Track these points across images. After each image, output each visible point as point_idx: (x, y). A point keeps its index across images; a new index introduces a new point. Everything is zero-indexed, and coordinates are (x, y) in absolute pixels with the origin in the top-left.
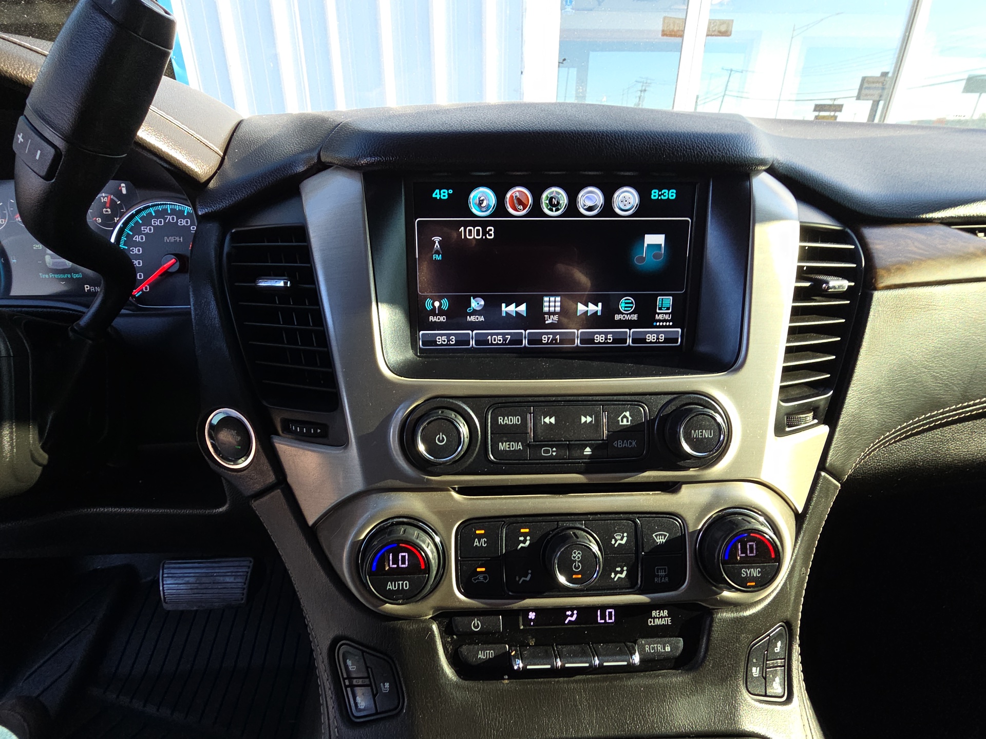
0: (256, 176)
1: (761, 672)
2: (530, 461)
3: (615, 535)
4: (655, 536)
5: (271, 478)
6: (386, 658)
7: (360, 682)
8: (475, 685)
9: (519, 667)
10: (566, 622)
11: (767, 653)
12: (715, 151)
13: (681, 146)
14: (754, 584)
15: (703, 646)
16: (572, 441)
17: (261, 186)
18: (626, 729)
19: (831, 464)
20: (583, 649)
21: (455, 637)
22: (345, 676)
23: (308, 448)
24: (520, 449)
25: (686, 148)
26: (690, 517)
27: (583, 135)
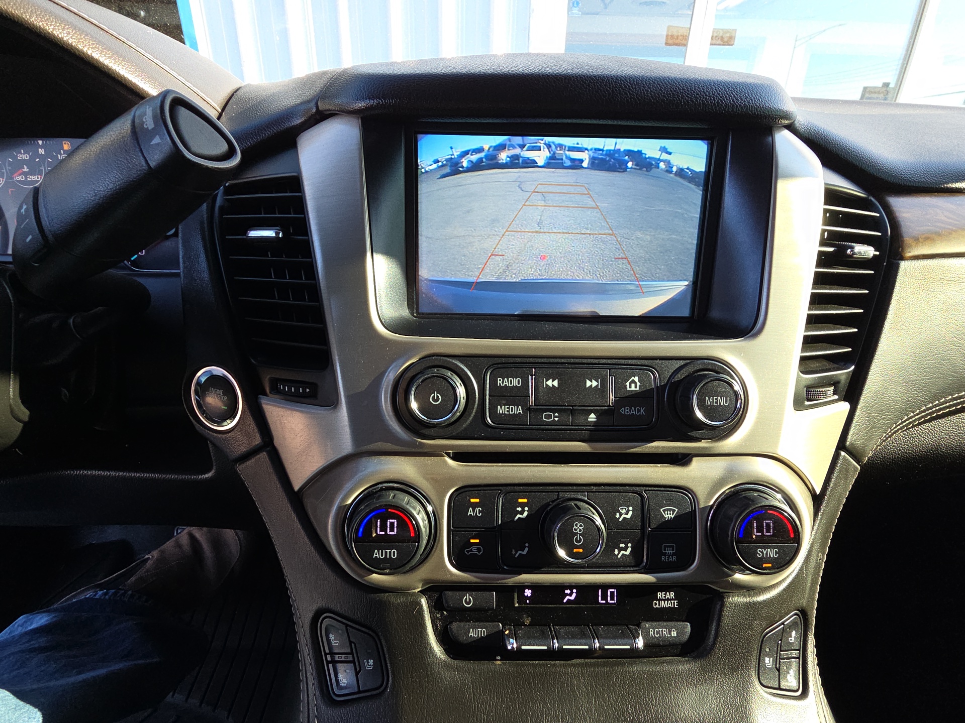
0: (252, 128)
1: (775, 663)
2: (531, 427)
3: (619, 508)
4: (663, 510)
5: (257, 440)
6: (370, 632)
7: (343, 658)
8: (465, 665)
9: (513, 648)
10: (565, 601)
11: (781, 643)
12: (737, 99)
13: (700, 93)
14: (770, 565)
15: (713, 632)
16: (576, 406)
17: (257, 138)
18: (627, 719)
19: (851, 444)
20: (582, 631)
21: (445, 613)
22: (327, 651)
23: (295, 408)
24: (520, 413)
25: (706, 95)
26: (701, 492)
27: (596, 79)
